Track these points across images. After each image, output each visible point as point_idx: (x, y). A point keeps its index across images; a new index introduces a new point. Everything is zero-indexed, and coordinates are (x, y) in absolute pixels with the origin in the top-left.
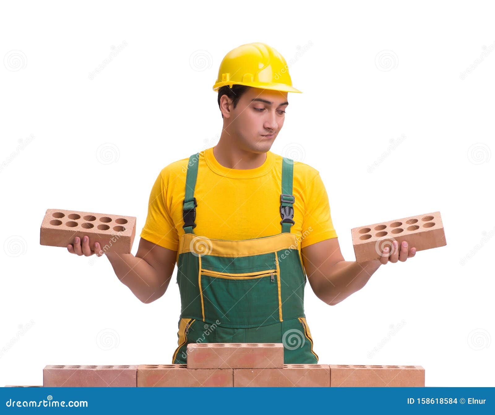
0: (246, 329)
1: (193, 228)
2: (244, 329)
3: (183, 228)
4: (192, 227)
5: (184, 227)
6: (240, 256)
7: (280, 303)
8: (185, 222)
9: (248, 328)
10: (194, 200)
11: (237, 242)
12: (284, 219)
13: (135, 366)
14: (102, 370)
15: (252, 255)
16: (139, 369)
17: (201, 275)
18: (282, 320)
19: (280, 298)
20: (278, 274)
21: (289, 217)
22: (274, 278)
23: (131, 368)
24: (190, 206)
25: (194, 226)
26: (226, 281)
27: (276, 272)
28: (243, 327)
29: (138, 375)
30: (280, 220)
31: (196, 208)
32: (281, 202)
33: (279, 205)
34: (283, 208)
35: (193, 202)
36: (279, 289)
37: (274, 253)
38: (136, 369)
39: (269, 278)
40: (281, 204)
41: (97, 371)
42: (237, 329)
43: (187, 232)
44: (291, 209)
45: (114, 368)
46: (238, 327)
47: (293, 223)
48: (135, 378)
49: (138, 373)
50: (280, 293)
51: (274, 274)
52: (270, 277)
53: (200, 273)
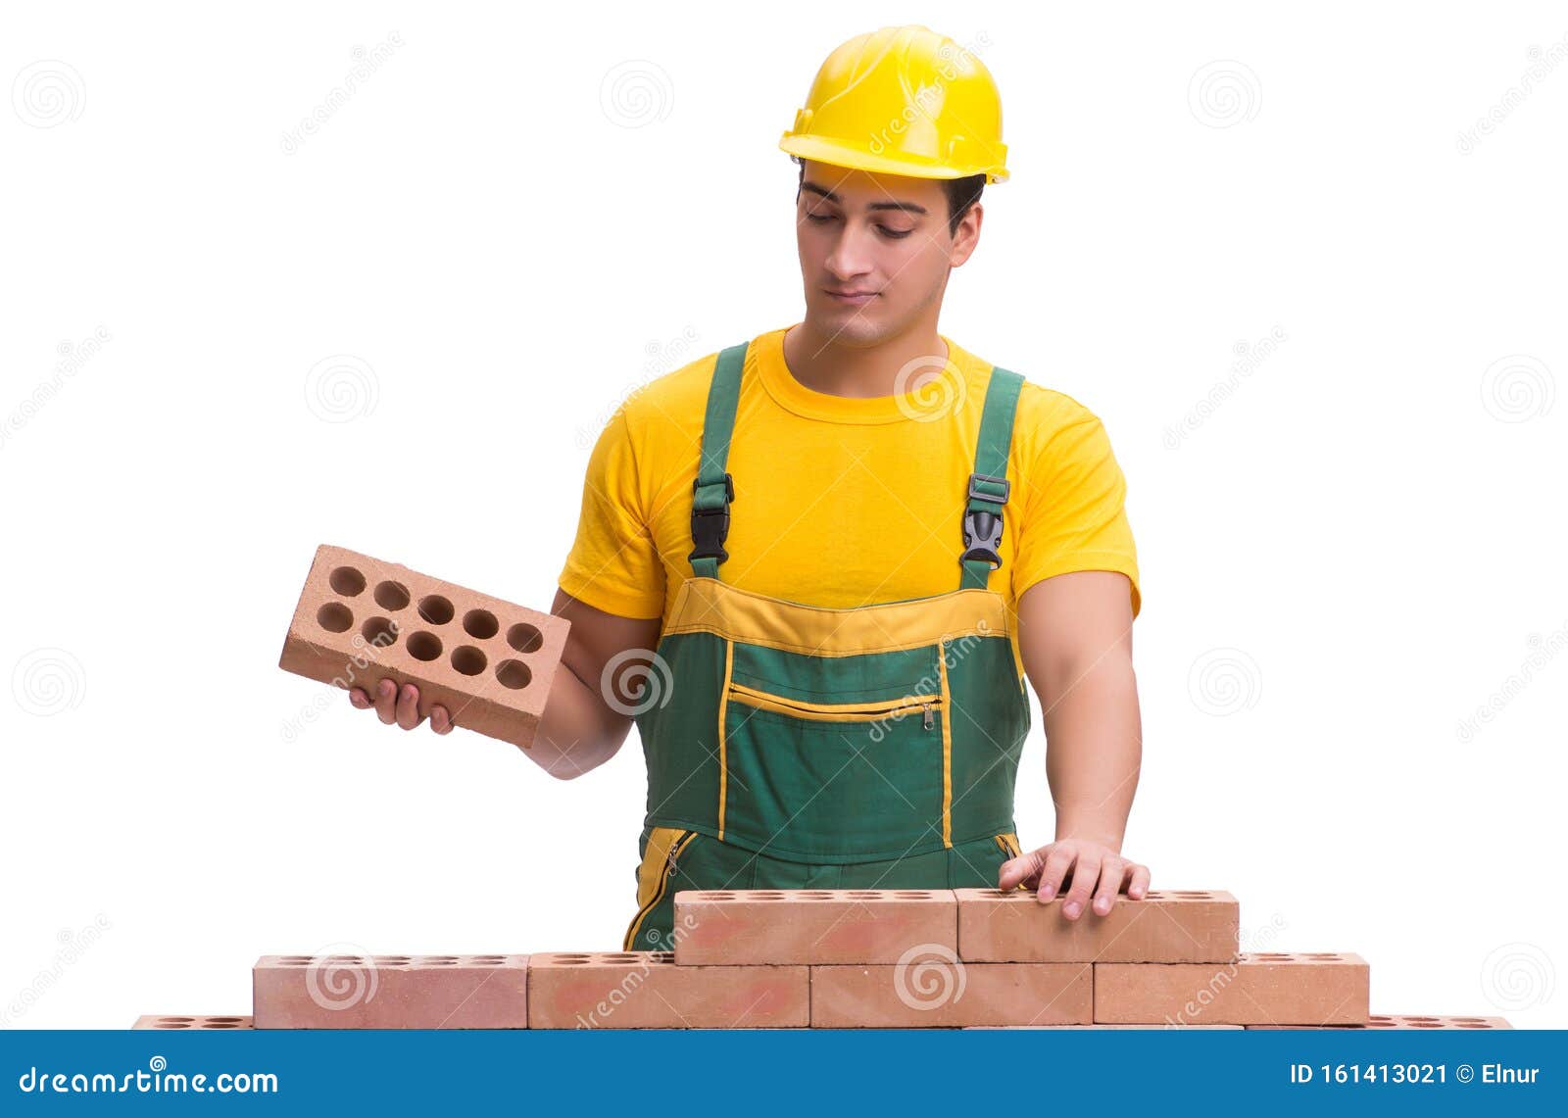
0: (844, 865)
1: (719, 563)
2: (838, 865)
3: (689, 561)
4: (715, 559)
5: (692, 557)
6: (840, 655)
7: (948, 793)
8: (695, 543)
9: (851, 865)
10: (727, 481)
11: (834, 612)
12: (969, 550)
13: (520, 957)
14: (425, 971)
15: (874, 651)
16: (534, 965)
17: (728, 701)
18: (948, 844)
19: (947, 778)
20: (945, 708)
21: (988, 545)
22: (932, 720)
23: (508, 965)
24: (714, 497)
25: (722, 557)
26: (793, 724)
27: (937, 702)
28: (837, 859)
29: (531, 983)
30: (961, 550)
31: (730, 505)
32: (969, 499)
33: (961, 507)
34: (972, 518)
35: (723, 486)
36: (947, 753)
37: (935, 647)
38: (524, 966)
39: (919, 719)
40: (968, 505)
41: (411, 973)
42: (818, 865)
43: (699, 572)
44: (997, 521)
45: (460, 965)
46: (822, 859)
47: (998, 562)
48: (524, 992)
49: (530, 978)
50: (947, 764)
51: (934, 707)
52: (923, 714)
53: (725, 696)
